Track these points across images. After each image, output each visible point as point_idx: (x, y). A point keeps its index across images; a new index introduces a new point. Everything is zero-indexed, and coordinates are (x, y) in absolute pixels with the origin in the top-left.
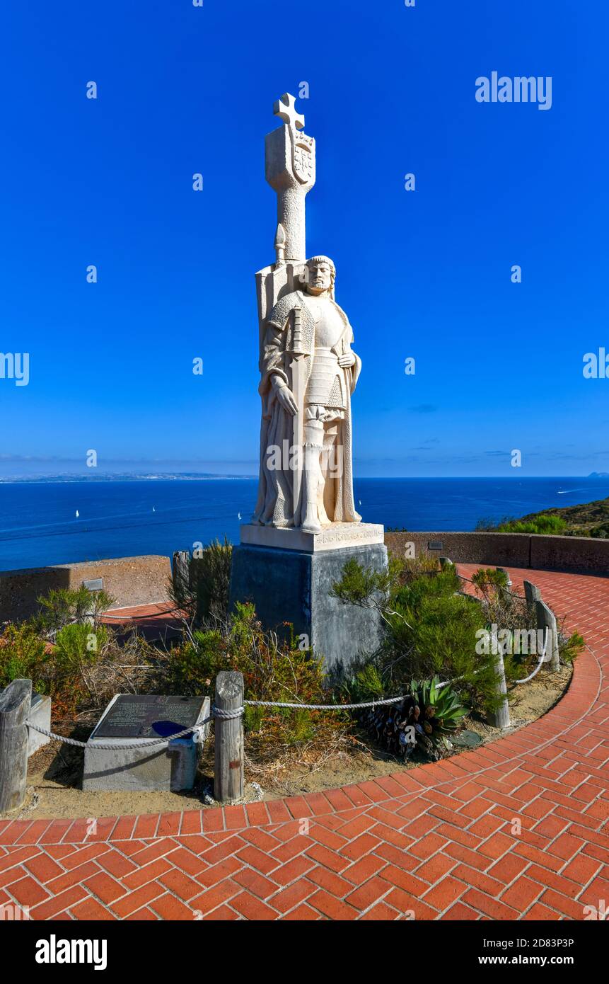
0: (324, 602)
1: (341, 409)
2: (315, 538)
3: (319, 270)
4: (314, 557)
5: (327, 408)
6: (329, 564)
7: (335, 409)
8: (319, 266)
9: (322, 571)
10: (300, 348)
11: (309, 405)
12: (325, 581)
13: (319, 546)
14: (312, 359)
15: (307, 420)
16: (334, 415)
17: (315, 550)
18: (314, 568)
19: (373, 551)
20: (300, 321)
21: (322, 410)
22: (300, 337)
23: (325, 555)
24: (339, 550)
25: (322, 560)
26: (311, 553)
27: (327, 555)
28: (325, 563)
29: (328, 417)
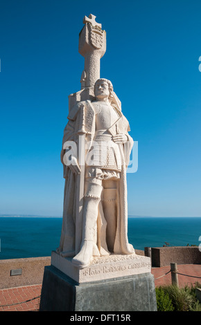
1: (117, 172)
2: (81, 270)
4: (78, 288)
5: (103, 170)
6: (94, 294)
7: (111, 171)
9: (86, 301)
10: (83, 129)
13: (84, 278)
15: (87, 178)
16: (110, 175)
17: (81, 281)
18: (78, 298)
19: (140, 280)
21: (99, 171)
23: (90, 286)
24: (105, 280)
25: (87, 290)
26: (78, 284)
27: (93, 285)
28: (89, 293)
29: (105, 176)
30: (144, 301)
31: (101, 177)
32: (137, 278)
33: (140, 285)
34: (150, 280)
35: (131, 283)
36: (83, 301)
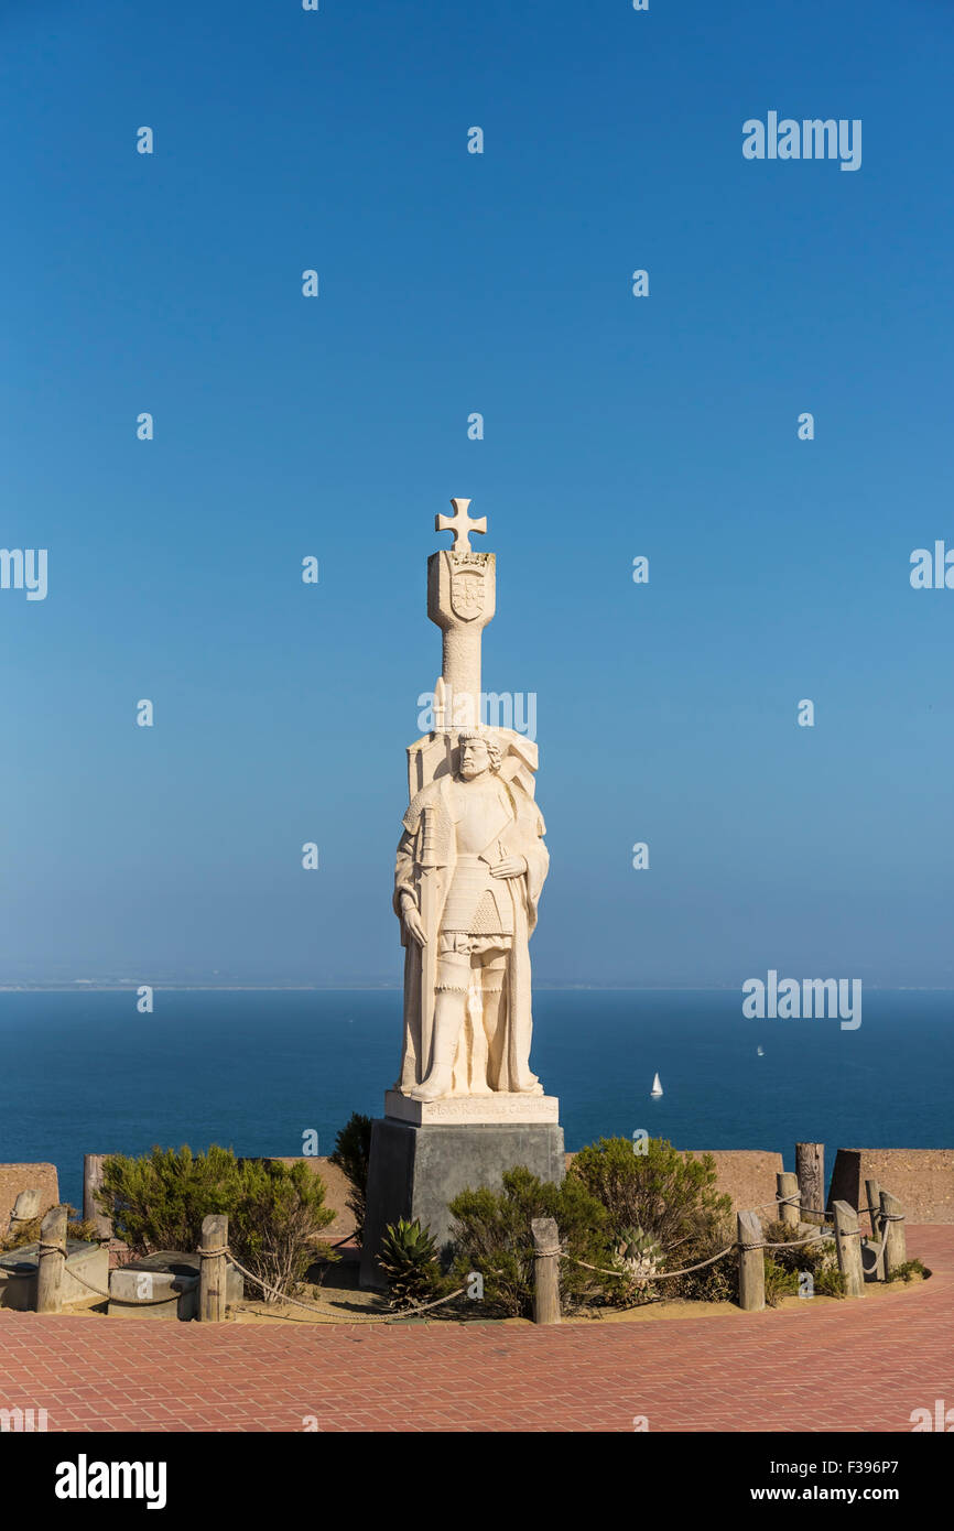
0: (434, 1190)
1: (503, 936)
2: (424, 1106)
3: (468, 750)
4: (420, 1132)
5: (470, 935)
6: (446, 1143)
7: (489, 935)
8: (467, 744)
9: (432, 1150)
10: (431, 859)
11: (443, 932)
12: (438, 1163)
13: (429, 1117)
14: (450, 871)
15: (441, 953)
16: (485, 944)
17: (423, 1122)
18: (419, 1144)
20: (432, 823)
21: (463, 939)
22: (431, 844)
23: (440, 1130)
24: (466, 1126)
25: (434, 1136)
26: (419, 1125)
27: (444, 1130)
28: (438, 1140)
29: (475, 947)
30: (540, 1167)
31: (468, 948)
32: (528, 1130)
33: (532, 1141)
34: (553, 1136)
35: (515, 1135)
36: (428, 1149)
